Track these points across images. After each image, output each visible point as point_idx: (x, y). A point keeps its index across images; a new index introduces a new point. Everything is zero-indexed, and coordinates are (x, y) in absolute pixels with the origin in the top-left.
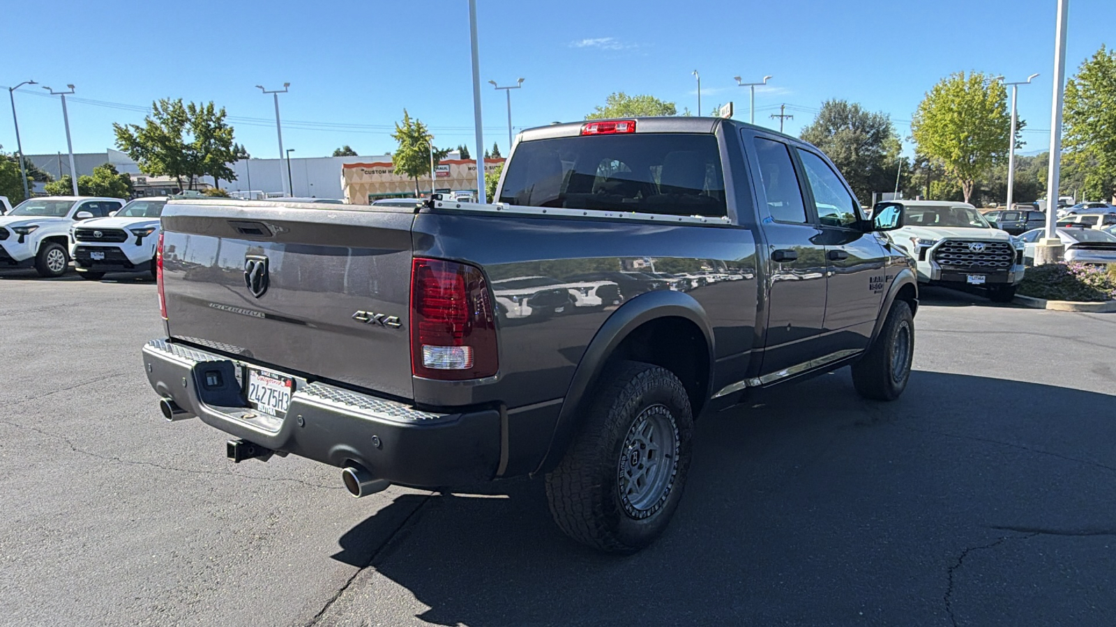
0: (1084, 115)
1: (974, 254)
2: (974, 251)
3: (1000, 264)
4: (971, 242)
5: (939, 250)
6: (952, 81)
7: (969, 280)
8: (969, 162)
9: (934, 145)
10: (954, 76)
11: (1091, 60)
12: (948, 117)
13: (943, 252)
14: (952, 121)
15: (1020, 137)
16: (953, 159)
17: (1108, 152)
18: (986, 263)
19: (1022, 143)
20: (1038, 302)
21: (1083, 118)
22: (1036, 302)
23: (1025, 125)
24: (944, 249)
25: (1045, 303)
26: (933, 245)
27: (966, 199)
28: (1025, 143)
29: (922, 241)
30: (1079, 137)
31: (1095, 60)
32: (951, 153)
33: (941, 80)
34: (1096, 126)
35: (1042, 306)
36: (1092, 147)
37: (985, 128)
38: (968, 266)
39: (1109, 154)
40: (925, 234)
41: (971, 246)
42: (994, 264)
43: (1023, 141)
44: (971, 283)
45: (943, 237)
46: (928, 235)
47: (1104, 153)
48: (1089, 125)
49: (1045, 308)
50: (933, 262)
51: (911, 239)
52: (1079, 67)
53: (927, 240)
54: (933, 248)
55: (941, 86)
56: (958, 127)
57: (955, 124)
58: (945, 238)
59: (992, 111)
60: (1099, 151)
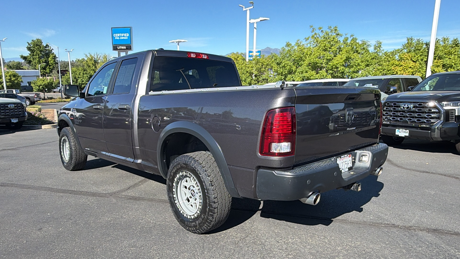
1: (11, 109)
2: (11, 108)
3: (21, 113)
4: (9, 104)
7: (12, 121)
18: (16, 113)
20: (38, 126)
22: (37, 127)
25: (41, 127)
35: (40, 128)
38: (9, 115)
41: (9, 106)
42: (19, 113)
44: (13, 122)
49: (41, 129)
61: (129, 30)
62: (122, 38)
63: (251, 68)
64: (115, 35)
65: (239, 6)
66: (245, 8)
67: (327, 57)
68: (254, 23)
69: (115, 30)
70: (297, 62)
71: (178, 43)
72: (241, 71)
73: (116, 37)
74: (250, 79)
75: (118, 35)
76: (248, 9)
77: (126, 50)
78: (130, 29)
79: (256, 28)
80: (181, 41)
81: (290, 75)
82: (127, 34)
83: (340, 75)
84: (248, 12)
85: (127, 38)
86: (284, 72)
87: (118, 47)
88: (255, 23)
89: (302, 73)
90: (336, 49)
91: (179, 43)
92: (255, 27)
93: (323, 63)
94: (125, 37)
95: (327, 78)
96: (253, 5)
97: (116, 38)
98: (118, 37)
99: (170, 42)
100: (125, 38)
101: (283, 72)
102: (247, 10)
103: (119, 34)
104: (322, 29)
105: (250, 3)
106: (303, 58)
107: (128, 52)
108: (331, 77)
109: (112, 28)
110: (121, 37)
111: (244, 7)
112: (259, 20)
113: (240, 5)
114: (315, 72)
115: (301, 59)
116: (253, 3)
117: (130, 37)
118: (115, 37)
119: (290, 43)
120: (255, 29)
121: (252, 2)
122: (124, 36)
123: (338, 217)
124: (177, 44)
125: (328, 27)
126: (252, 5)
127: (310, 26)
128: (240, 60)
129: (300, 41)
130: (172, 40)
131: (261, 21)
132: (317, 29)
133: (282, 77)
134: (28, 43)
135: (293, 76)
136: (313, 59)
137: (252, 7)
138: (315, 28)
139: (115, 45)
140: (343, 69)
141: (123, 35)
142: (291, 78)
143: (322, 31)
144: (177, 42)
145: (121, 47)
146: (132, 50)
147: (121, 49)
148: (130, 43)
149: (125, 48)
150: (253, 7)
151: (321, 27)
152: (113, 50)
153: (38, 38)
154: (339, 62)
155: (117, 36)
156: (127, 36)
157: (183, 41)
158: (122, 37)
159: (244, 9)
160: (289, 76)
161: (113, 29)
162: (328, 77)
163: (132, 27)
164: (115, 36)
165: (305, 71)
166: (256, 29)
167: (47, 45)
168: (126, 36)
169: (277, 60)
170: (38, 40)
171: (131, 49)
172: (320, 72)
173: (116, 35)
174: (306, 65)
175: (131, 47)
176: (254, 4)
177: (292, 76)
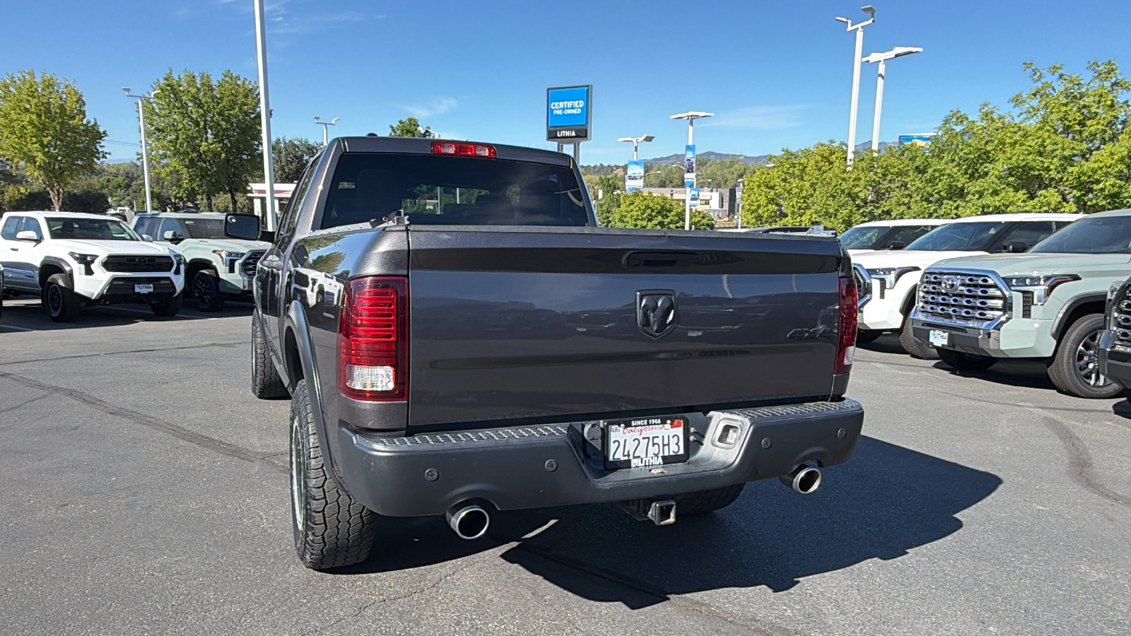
0: (164, 132)
5: (247, 261)
6: (22, 78)
8: (54, 168)
9: (13, 147)
10: (24, 74)
11: (162, 82)
12: (26, 117)
13: (251, 264)
14: (31, 122)
15: (103, 146)
16: (38, 164)
17: (189, 168)
19: (106, 153)
21: (164, 134)
23: (106, 135)
24: (251, 261)
26: (241, 257)
27: (57, 207)
28: (109, 154)
29: (230, 254)
30: (161, 152)
31: (166, 82)
32: (35, 157)
33: (8, 75)
34: (176, 144)
36: (174, 163)
37: (69, 134)
39: (190, 170)
40: (231, 248)
43: (108, 152)
45: (249, 250)
46: (233, 248)
47: (186, 169)
48: (170, 142)
50: (243, 274)
51: (214, 252)
52: (152, 86)
53: (234, 253)
54: (241, 261)
55: (8, 82)
56: (38, 131)
57: (35, 126)
58: (251, 251)
59: (74, 118)
60: (181, 167)
61: (585, 93)
62: (569, 112)
63: (854, 181)
64: (554, 106)
65: (837, 20)
66: (852, 25)
67: (1064, 149)
68: (880, 61)
69: (554, 94)
70: (975, 167)
71: (692, 119)
72: (826, 189)
73: (557, 110)
74: (848, 211)
75: (561, 104)
76: (859, 26)
77: (576, 139)
78: (588, 90)
79: (883, 74)
80: (698, 116)
81: (951, 202)
82: (581, 102)
83: (1104, 203)
84: (860, 35)
85: (579, 111)
86: (936, 193)
87: (558, 133)
88: (882, 62)
89: (980, 197)
90: (1100, 127)
91: (694, 120)
92: (880, 72)
93: (1052, 167)
94: (575, 108)
95: (1064, 212)
96: (873, 17)
97: (555, 112)
98: (559, 109)
99: (672, 117)
100: (574, 111)
101: (934, 193)
102: (857, 29)
103: (563, 101)
104: (1060, 72)
105: (864, 10)
106: (991, 155)
107: (579, 143)
108: (1074, 209)
109: (548, 89)
110: (567, 108)
111: (849, 22)
112: (891, 54)
113: (838, 18)
114: (1025, 194)
115: (986, 157)
116: (872, 11)
117: (587, 110)
118: (553, 110)
119: (962, 114)
120: (880, 79)
121: (870, 6)
122: (572, 106)
123: (695, 594)
124: (689, 121)
125: (1089, 62)
126: (870, 15)
127: (1025, 64)
128: (837, 161)
129: (989, 106)
130: (677, 114)
131: (896, 56)
132: (1046, 70)
133: (930, 205)
134: (392, 127)
135: (961, 203)
136: (1018, 156)
137: (871, 21)
138: (1039, 68)
139: (553, 129)
140: (1113, 186)
141: (571, 104)
142: (951, 210)
143: (1061, 76)
144: (688, 119)
145: (564, 132)
146: (589, 138)
147: (565, 137)
148: (585, 123)
149: (574, 134)
150: (873, 21)
151: (1058, 66)
152: (547, 140)
153: (410, 117)
154: (1101, 165)
155: (558, 107)
156: (581, 106)
157: (704, 114)
158: (570, 109)
159: (850, 28)
160: (947, 204)
161: (550, 91)
162: (1067, 209)
163: (592, 86)
164: (553, 108)
165: (991, 191)
166: (883, 77)
167: (427, 131)
168: (577, 106)
169: (918, 159)
170: (410, 120)
171: (586, 136)
172: (1039, 193)
173: (557, 105)
174: (997, 173)
175: (586, 131)
176: (875, 13)
177: (956, 205)
